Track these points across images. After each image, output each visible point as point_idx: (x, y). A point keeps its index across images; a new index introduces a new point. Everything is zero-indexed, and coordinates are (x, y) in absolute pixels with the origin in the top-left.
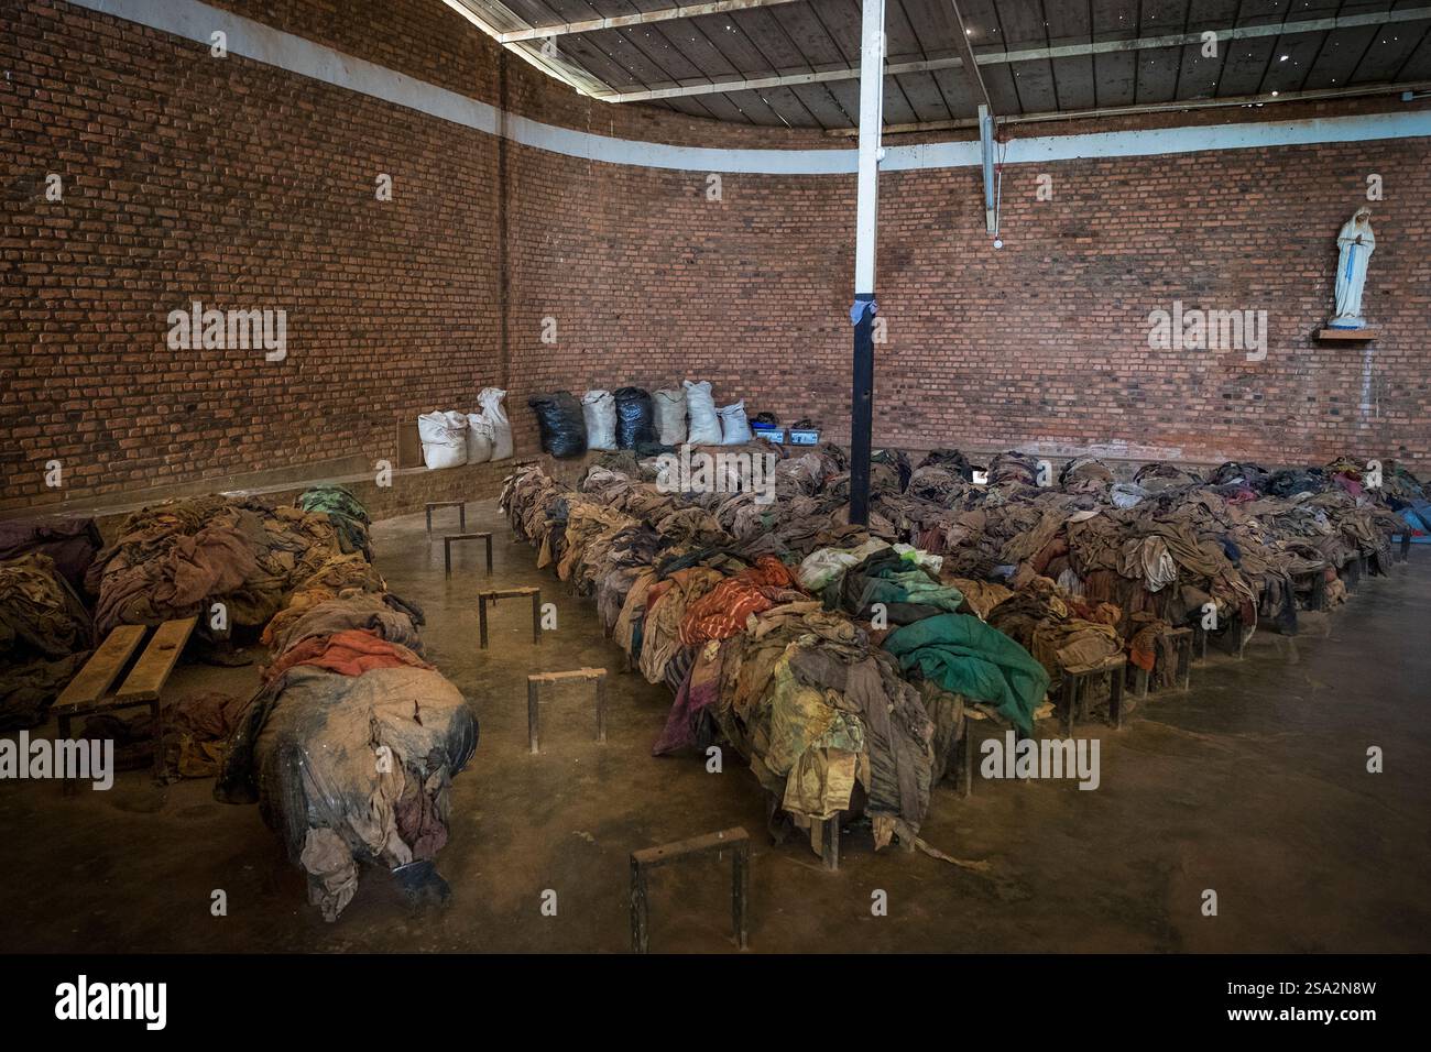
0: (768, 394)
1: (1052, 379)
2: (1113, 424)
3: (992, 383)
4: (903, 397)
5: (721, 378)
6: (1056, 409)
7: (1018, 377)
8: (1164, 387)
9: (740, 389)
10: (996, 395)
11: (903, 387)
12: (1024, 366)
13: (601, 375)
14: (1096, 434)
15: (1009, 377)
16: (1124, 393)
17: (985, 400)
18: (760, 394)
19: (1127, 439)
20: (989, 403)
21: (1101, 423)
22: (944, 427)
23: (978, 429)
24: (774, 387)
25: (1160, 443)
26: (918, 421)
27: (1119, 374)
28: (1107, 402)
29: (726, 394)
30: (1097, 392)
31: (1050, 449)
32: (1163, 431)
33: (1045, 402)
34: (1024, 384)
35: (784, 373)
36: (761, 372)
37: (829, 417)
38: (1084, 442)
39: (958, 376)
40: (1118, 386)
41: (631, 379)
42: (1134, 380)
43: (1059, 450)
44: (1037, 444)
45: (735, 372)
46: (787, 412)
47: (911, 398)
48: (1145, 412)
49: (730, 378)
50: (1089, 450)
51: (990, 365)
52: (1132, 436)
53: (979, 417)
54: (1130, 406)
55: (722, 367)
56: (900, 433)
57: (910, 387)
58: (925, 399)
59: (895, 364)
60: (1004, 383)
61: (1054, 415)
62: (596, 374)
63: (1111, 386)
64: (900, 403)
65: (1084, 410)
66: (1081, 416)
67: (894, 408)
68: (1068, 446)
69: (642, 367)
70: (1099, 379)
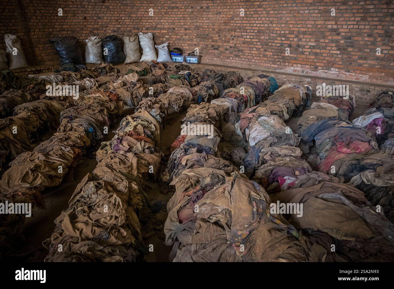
0: (179, 39)
1: (304, 33)
2: (333, 59)
3: (274, 35)
4: (235, 42)
5: (159, 31)
6: (304, 50)
7: (287, 32)
8: (366, 39)
9: (167, 37)
10: (276, 41)
11: (235, 37)
12: (291, 26)
13: (98, 29)
14: (323, 65)
15: (283, 32)
16: (342, 42)
17: (270, 44)
18: (177, 39)
19: (339, 68)
20: (272, 46)
21: (326, 58)
22: (251, 57)
23: (266, 59)
24: (182, 36)
25: (357, 72)
26: (240, 54)
27: (341, 30)
28: (332, 47)
29: (161, 39)
30: (327, 41)
31: (298, 71)
32: (361, 65)
33: (299, 46)
34: (289, 36)
35: (186, 29)
36: (176, 29)
37: (205, 51)
38: (316, 68)
39: (259, 32)
40: (339, 38)
41: (115, 31)
42: (349, 34)
43: (303, 72)
44: (292, 68)
45: (165, 29)
46: (188, 48)
47: (238, 42)
48: (352, 53)
49: (162, 31)
50: (318, 73)
51: (274, 25)
52: (342, 66)
53: (267, 53)
54: (344, 49)
55: (159, 26)
56: (233, 59)
57: (238, 37)
58: (244, 43)
59: (232, 25)
60: (280, 35)
61: (303, 53)
62: (94, 29)
63: (335, 37)
64: (233, 45)
65: (318, 51)
66: (316, 54)
67: (231, 47)
68: (308, 70)
69: (120, 26)
70: (329, 33)
